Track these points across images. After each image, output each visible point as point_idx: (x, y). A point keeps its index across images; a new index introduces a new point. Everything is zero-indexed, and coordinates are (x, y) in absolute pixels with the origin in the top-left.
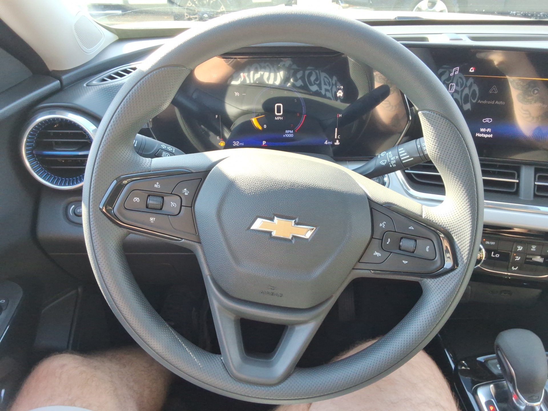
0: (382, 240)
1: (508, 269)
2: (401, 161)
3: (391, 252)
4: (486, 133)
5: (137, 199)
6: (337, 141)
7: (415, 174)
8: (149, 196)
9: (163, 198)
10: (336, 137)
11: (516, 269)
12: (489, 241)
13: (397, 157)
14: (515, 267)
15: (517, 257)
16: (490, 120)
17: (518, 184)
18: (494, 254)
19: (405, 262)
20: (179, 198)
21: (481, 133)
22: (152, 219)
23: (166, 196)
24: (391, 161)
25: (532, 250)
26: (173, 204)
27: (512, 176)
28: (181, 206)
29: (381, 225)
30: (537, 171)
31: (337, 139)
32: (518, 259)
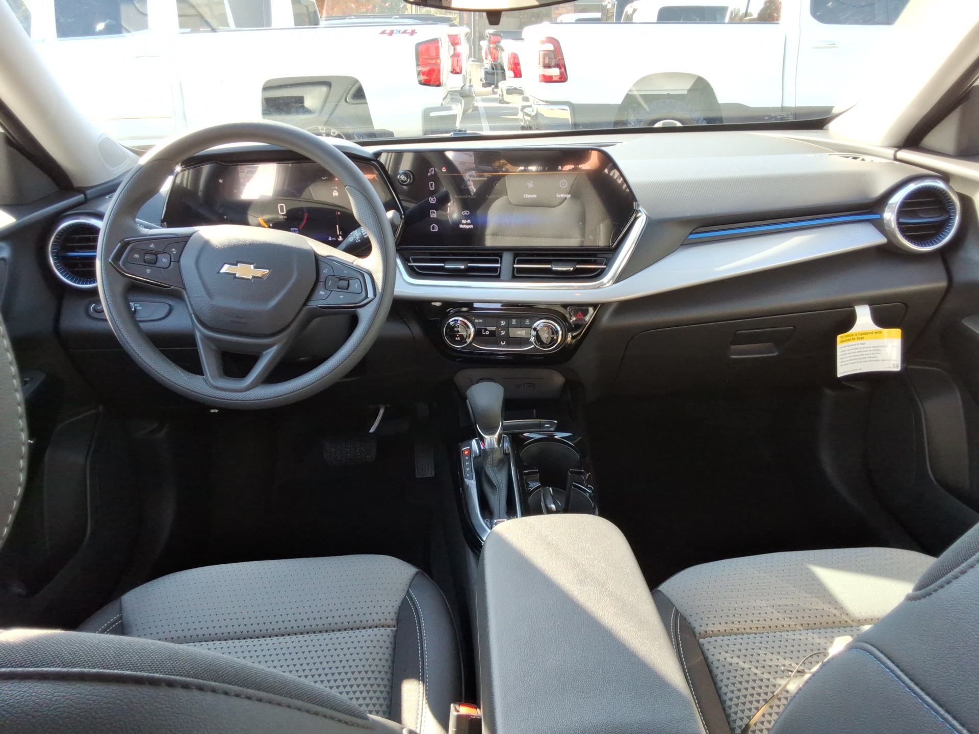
0: (325, 282)
1: (498, 344)
2: (363, 236)
3: (332, 291)
4: (467, 224)
5: (137, 256)
6: (340, 237)
7: (416, 266)
8: (146, 253)
9: (157, 255)
10: (338, 234)
11: (504, 343)
12: (478, 319)
13: (360, 233)
14: (503, 342)
15: (502, 332)
16: (468, 212)
17: (500, 267)
18: (485, 332)
19: (342, 297)
20: (169, 256)
21: (463, 224)
22: (148, 271)
23: (159, 254)
24: (356, 237)
25: (513, 323)
26: (164, 260)
27: (496, 261)
28: (171, 261)
29: (324, 271)
30: (516, 256)
31: (340, 235)
32: (504, 334)
